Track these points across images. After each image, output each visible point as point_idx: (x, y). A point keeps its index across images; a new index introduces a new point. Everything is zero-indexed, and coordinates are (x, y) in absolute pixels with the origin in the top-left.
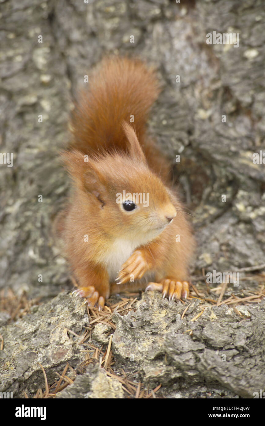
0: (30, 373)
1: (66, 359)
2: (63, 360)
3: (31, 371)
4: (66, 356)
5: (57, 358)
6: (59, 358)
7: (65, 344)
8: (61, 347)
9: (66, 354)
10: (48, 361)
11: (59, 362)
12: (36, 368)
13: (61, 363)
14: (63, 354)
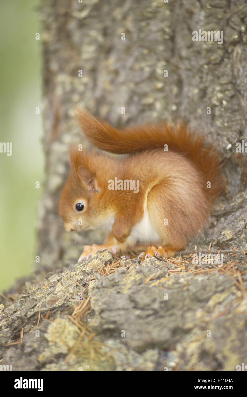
0: (31, 313)
1: (57, 305)
2: (55, 306)
3: (32, 312)
4: (57, 303)
5: (50, 304)
6: (52, 304)
7: (58, 294)
8: (55, 296)
9: (57, 302)
10: (45, 306)
11: (52, 307)
12: (37, 310)
13: (54, 308)
14: (54, 301)
